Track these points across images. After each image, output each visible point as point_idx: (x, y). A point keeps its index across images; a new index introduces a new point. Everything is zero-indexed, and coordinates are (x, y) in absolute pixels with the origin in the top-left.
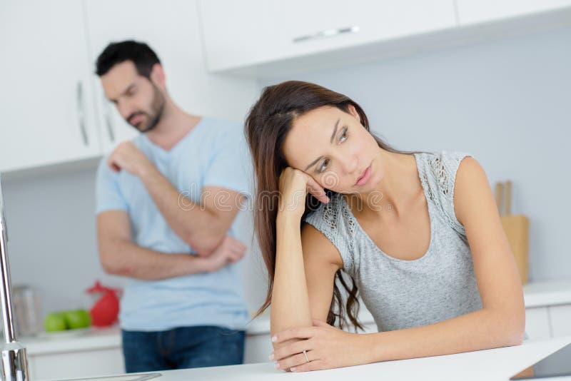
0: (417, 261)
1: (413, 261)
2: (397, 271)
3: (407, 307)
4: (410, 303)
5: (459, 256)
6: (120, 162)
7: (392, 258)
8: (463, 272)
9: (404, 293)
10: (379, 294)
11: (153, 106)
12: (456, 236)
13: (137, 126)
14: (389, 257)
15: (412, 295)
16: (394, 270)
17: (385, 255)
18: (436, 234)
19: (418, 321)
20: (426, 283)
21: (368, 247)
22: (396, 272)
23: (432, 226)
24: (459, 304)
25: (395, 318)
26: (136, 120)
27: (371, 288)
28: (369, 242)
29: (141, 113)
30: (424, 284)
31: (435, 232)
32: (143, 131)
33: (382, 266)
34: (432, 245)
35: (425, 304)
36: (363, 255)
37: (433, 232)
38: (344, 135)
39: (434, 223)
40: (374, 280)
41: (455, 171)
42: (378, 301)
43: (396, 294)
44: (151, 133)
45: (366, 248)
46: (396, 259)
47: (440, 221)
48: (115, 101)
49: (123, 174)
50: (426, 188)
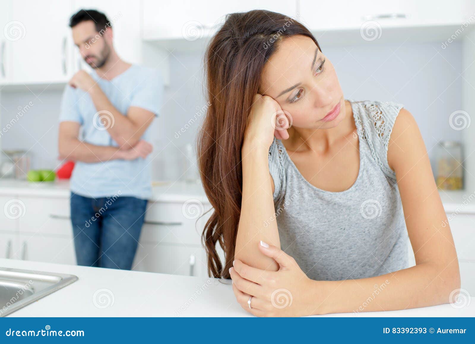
0: (341, 193)
1: (337, 193)
2: (319, 200)
3: (326, 235)
4: (329, 233)
5: (385, 195)
6: (76, 83)
7: (317, 189)
8: (385, 211)
9: (325, 222)
10: (301, 222)
11: (103, 53)
12: (383, 176)
13: (90, 64)
14: (315, 188)
15: (333, 225)
16: (317, 199)
17: (310, 185)
18: (365, 172)
19: (335, 250)
20: (348, 215)
21: (295, 177)
22: (319, 202)
23: (362, 163)
24: (375, 238)
25: (313, 244)
26: (90, 60)
27: (293, 215)
28: (296, 171)
29: (93, 56)
30: (346, 216)
31: (364, 170)
32: (94, 68)
33: (306, 195)
34: (359, 181)
35: (344, 235)
36: (289, 183)
37: (361, 169)
38: (321, 67)
39: (364, 161)
40: (298, 208)
41: (395, 117)
42: (298, 228)
43: (316, 223)
44: (99, 70)
45: (292, 177)
46: (321, 190)
47: (370, 160)
48: (78, 46)
49: (78, 91)
50: (360, 128)
